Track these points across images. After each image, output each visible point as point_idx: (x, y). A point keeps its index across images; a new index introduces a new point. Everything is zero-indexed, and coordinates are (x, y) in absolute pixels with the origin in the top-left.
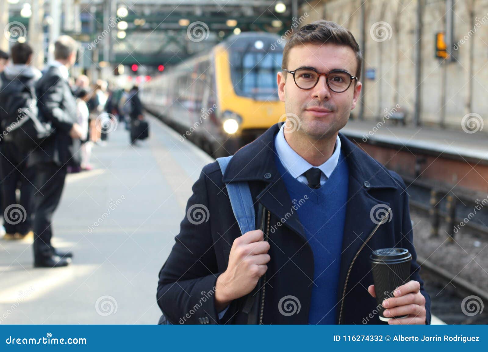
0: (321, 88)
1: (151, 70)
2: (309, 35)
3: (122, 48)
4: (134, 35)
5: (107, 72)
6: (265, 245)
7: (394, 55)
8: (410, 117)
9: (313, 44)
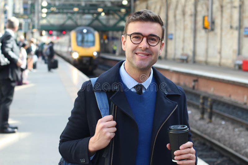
0: (144, 44)
1: (59, 33)
2: (138, 17)
3: (44, 22)
4: (51, 16)
5: (37, 34)
6: (114, 123)
7: (182, 27)
8: (190, 59)
9: (140, 21)
